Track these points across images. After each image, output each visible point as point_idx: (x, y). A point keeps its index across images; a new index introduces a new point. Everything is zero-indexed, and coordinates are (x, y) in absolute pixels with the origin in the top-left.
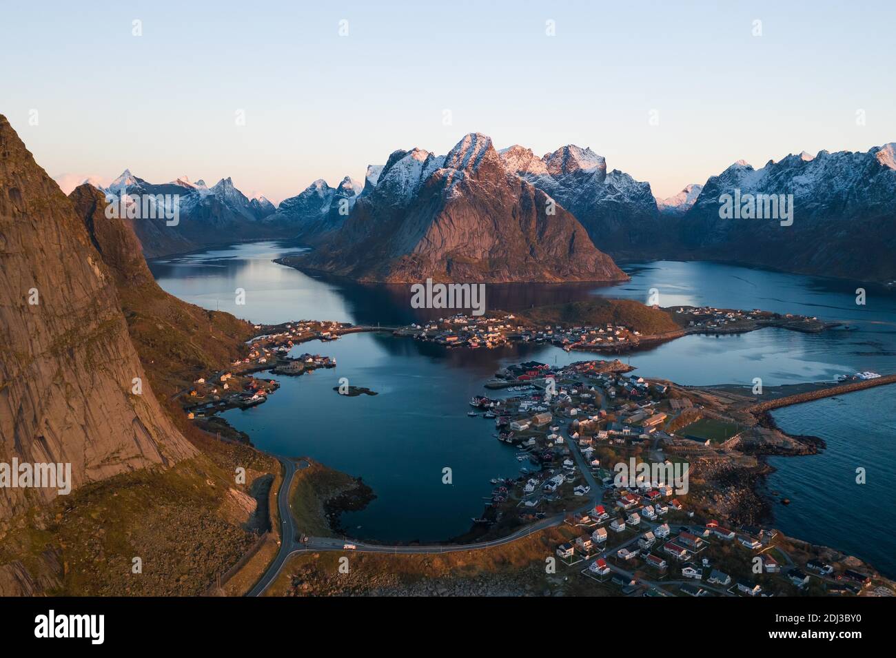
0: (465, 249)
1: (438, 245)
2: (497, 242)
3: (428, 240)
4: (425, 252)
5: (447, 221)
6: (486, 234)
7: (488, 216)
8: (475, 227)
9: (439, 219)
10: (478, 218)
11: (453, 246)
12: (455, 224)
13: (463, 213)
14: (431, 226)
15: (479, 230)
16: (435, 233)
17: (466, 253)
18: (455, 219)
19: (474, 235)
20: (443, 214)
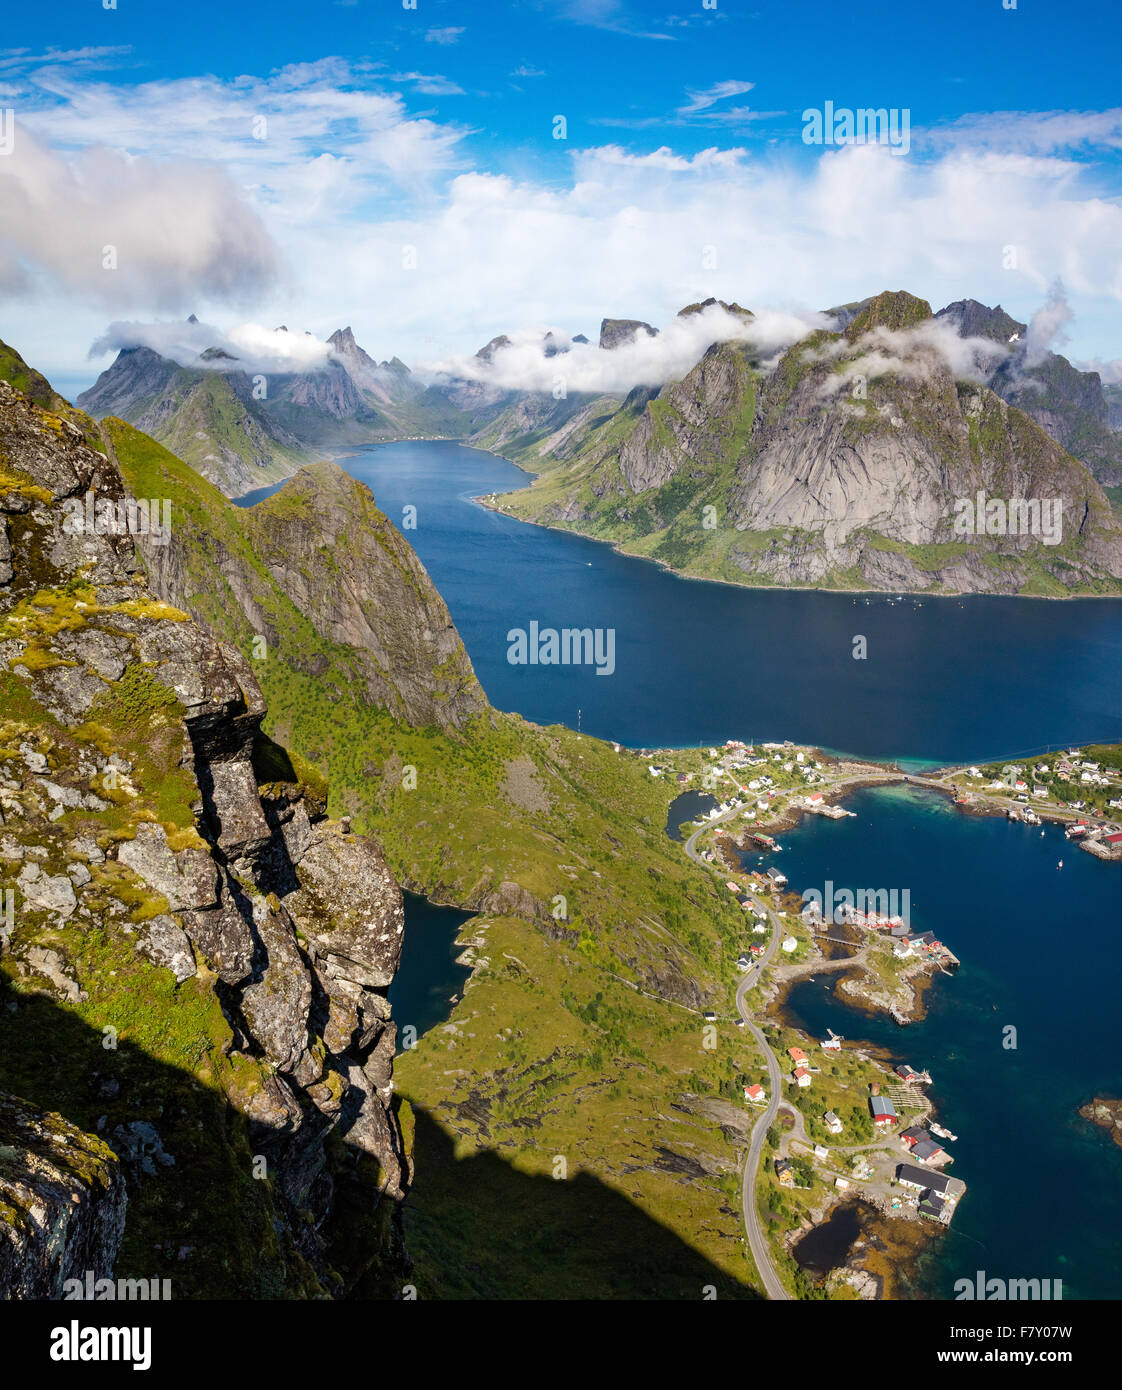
0: (888, 524)
1: (840, 512)
2: (947, 513)
3: (819, 503)
4: (815, 527)
5: (855, 466)
6: (926, 497)
7: (931, 460)
8: (905, 482)
9: (839, 462)
10: (912, 462)
11: (867, 516)
12: (871, 473)
13: (885, 452)
14: (823, 475)
15: (914, 487)
16: (833, 491)
17: (890, 532)
18: (871, 463)
19: (904, 495)
20: (849, 452)
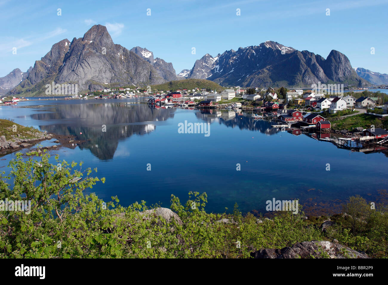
0: (97, 79)
1: (83, 76)
2: (113, 75)
3: (77, 75)
4: (76, 80)
5: (86, 65)
6: (108, 71)
7: (108, 62)
8: (102, 68)
9: (82, 64)
10: (103, 63)
11: (91, 77)
12: (91, 66)
13: (95, 61)
14: (78, 67)
15: (104, 69)
16: (81, 71)
17: (98, 80)
18: (91, 64)
19: (101, 71)
20: (84, 61)
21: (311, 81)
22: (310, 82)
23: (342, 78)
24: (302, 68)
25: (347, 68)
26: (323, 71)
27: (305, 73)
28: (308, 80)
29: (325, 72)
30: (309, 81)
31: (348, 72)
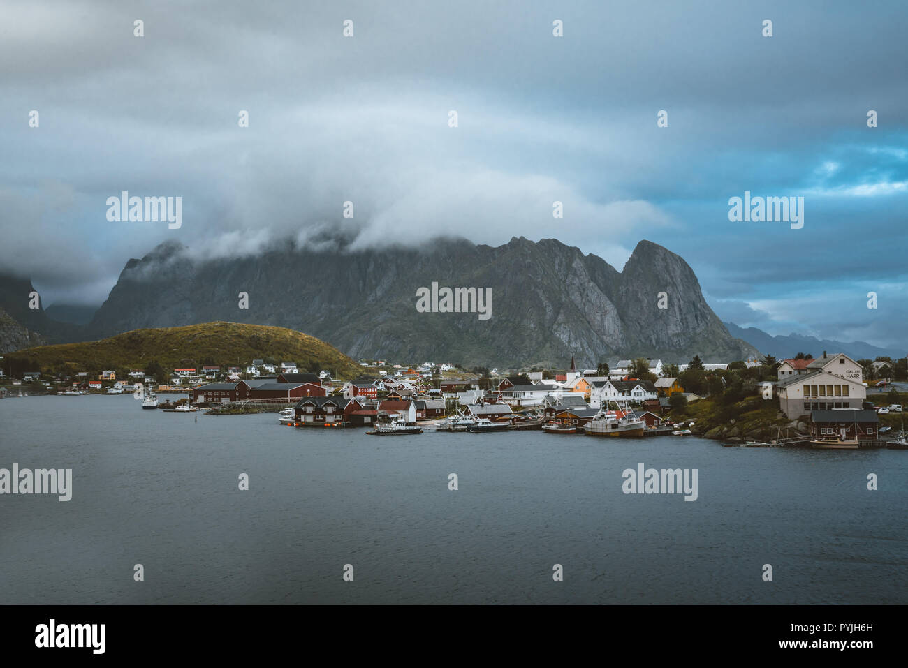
21: (579, 345)
22: (576, 348)
23: (677, 335)
24: (546, 302)
25: (694, 304)
26: (616, 313)
27: (556, 318)
28: (569, 342)
29: (622, 316)
30: (573, 345)
31: (696, 316)
